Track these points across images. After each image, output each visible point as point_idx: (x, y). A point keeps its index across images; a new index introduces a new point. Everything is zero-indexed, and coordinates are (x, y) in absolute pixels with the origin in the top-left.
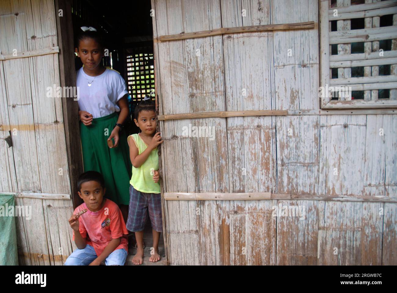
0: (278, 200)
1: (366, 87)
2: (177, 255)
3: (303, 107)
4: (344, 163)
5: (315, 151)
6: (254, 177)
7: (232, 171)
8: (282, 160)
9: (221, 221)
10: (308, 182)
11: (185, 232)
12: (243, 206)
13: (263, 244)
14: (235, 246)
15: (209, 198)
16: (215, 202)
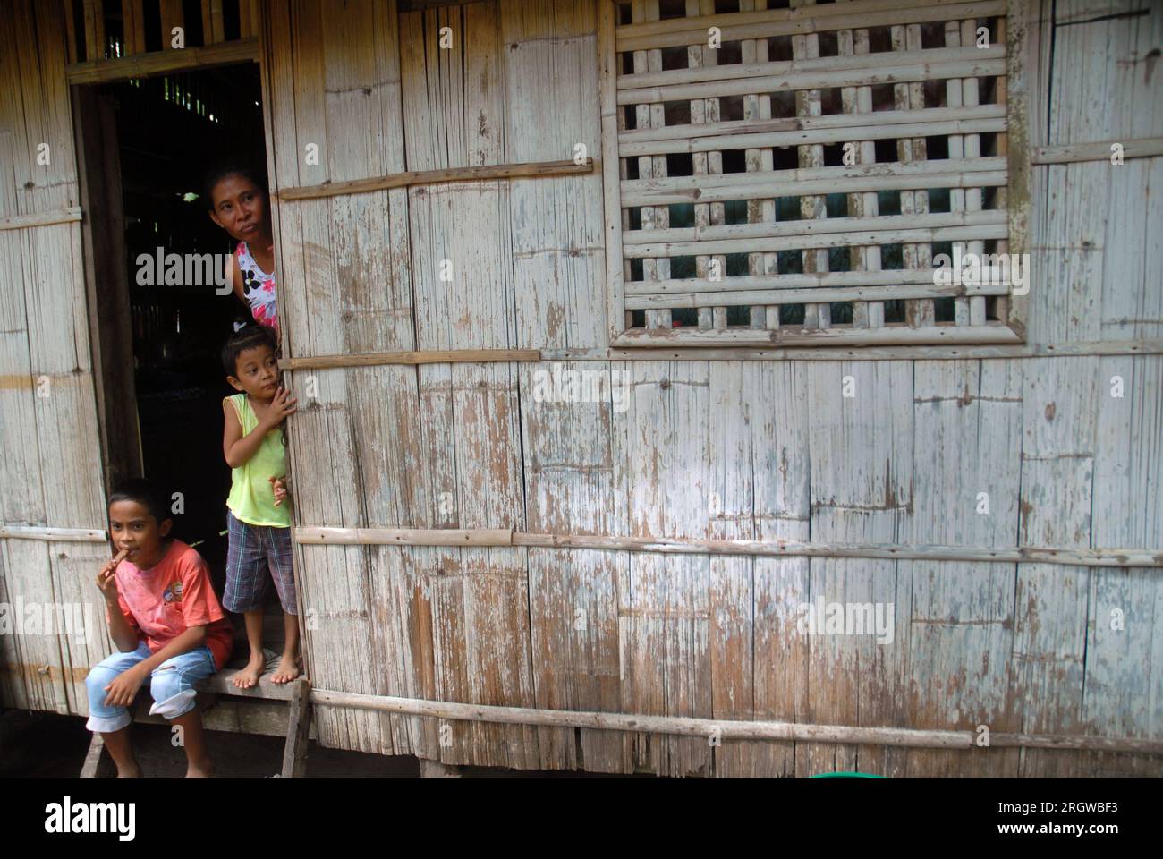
0: (529, 547)
1: (700, 300)
2: (326, 667)
3: (573, 343)
4: (665, 468)
5: (602, 440)
6: (476, 494)
7: (429, 482)
8: (534, 459)
9: (412, 592)
10: (591, 508)
11: (341, 614)
12: (457, 557)
13: (501, 644)
14: (443, 648)
15: (385, 540)
16: (398, 549)
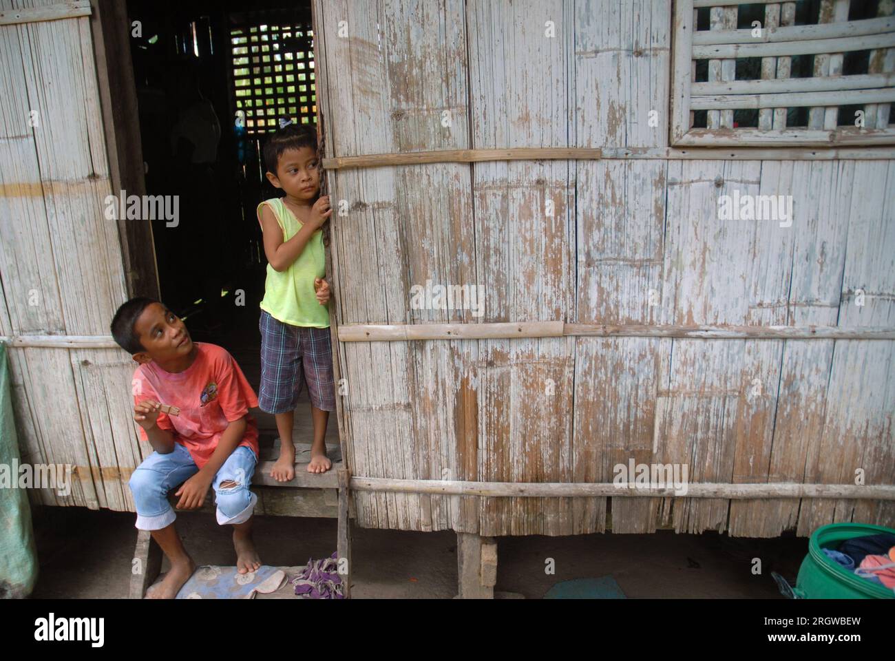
0: (577, 337)
1: (765, 101)
2: (367, 456)
3: (632, 142)
4: (712, 261)
5: (655, 235)
6: (528, 288)
7: (483, 278)
8: (588, 254)
9: (459, 383)
10: (640, 300)
11: (384, 407)
12: (505, 350)
13: (545, 428)
14: (488, 433)
15: (434, 335)
16: (446, 343)
